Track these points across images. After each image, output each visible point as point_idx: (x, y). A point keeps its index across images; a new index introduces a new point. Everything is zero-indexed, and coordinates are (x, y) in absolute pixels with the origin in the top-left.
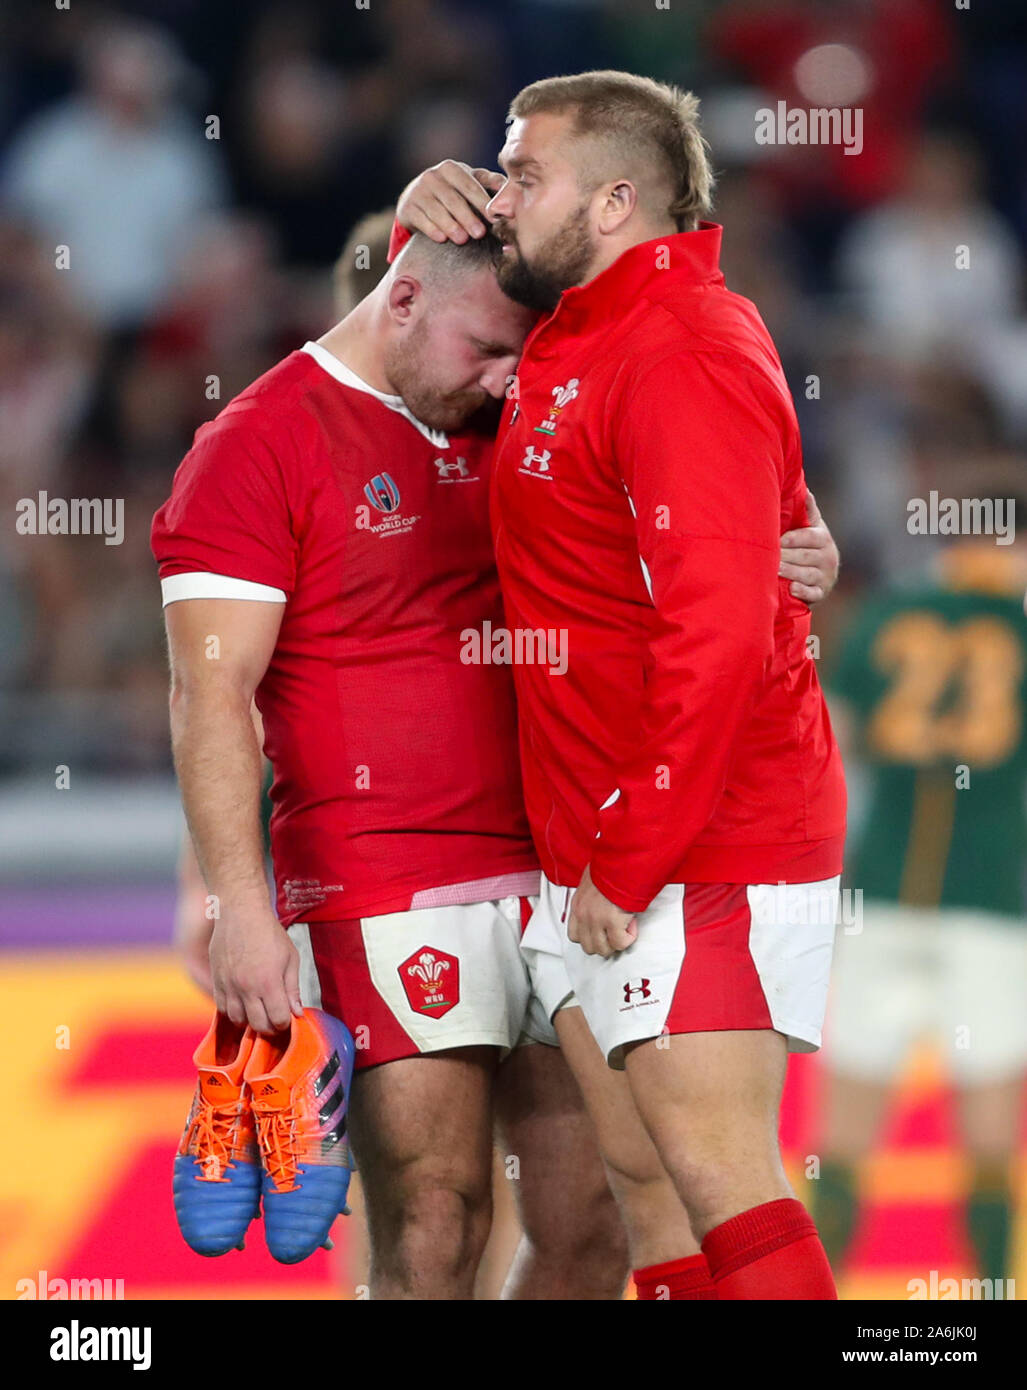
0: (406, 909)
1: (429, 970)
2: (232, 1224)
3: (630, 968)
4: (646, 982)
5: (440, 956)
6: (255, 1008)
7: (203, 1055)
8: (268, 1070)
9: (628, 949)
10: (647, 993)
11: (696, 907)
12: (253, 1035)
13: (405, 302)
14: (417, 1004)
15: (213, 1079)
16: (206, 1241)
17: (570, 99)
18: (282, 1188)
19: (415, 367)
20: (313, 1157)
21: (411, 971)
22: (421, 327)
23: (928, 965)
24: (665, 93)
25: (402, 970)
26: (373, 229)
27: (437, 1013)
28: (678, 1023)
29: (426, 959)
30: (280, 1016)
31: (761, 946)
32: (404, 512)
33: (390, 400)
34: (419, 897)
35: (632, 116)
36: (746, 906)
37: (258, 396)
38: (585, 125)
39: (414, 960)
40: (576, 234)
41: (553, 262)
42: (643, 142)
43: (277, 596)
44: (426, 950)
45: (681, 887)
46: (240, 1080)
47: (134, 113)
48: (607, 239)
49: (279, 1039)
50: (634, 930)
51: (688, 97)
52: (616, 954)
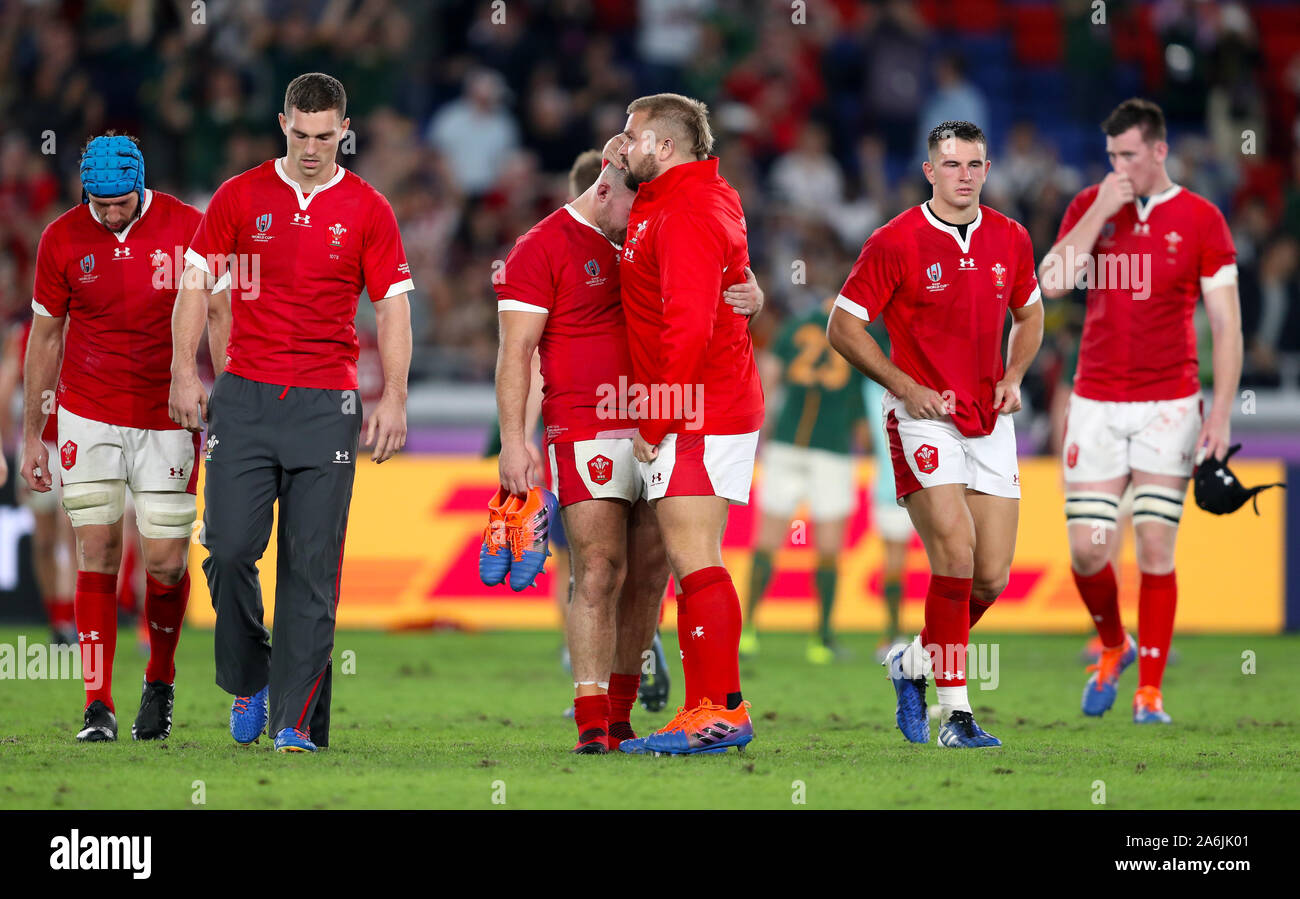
0: (594, 439)
1: (600, 465)
2: (499, 573)
3: (655, 468)
4: (659, 474)
5: (605, 459)
6: (513, 485)
7: (493, 503)
8: (518, 510)
9: (654, 460)
10: (660, 479)
11: (681, 444)
12: (513, 496)
13: (603, 193)
14: (594, 478)
15: (494, 513)
16: (488, 580)
17: (648, 105)
18: (517, 560)
19: (608, 220)
20: (530, 548)
21: (593, 464)
22: (610, 203)
23: (804, 471)
24: (692, 102)
25: (589, 464)
26: (585, 158)
27: (602, 483)
28: (671, 492)
29: (599, 460)
30: (523, 489)
31: (709, 461)
32: (601, 276)
33: (598, 230)
34: (599, 434)
35: (673, 112)
36: (703, 444)
37: (543, 226)
38: (653, 116)
39: (594, 460)
40: (649, 161)
41: (642, 173)
42: (677, 122)
43: (544, 311)
44: (599, 456)
45: (676, 435)
46: (504, 515)
47: (485, 106)
48: (662, 163)
49: (522, 497)
50: (656, 452)
51: (702, 104)
52: (651, 461)
